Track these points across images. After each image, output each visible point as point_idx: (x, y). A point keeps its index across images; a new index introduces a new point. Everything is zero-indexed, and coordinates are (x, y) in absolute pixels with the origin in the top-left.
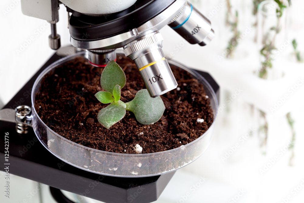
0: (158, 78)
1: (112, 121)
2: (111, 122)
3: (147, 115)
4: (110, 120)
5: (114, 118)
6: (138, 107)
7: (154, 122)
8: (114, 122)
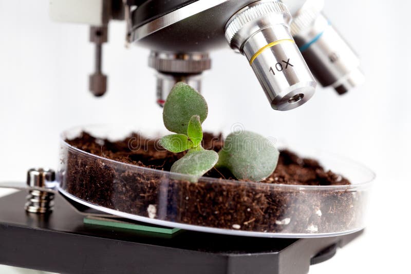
0: (286, 64)
1: (199, 171)
2: (197, 172)
3: (252, 167)
4: (195, 170)
5: (201, 167)
6: (233, 156)
7: (267, 177)
8: (202, 171)
